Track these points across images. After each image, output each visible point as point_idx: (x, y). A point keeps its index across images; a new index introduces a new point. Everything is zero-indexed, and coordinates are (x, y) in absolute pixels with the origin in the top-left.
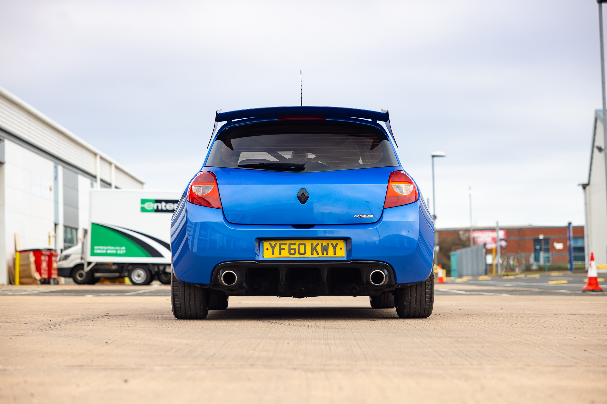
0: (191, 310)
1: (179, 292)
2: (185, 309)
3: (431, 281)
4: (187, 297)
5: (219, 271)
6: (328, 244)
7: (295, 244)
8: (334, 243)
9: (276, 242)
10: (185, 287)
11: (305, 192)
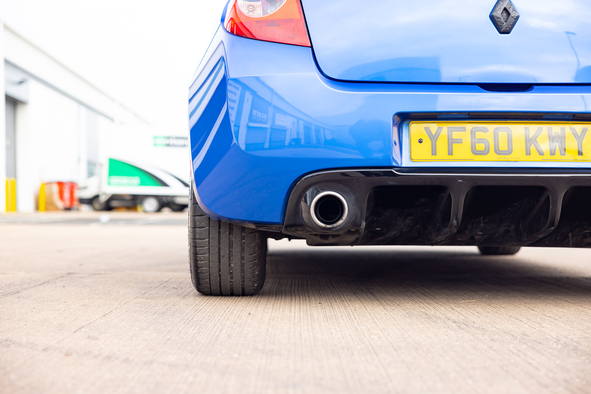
0: (231, 278)
1: (207, 240)
2: (220, 275)
4: (225, 251)
5: (303, 193)
6: (563, 130)
7: (485, 131)
8: (579, 127)
9: (441, 125)
10: (220, 228)
11: (509, 7)
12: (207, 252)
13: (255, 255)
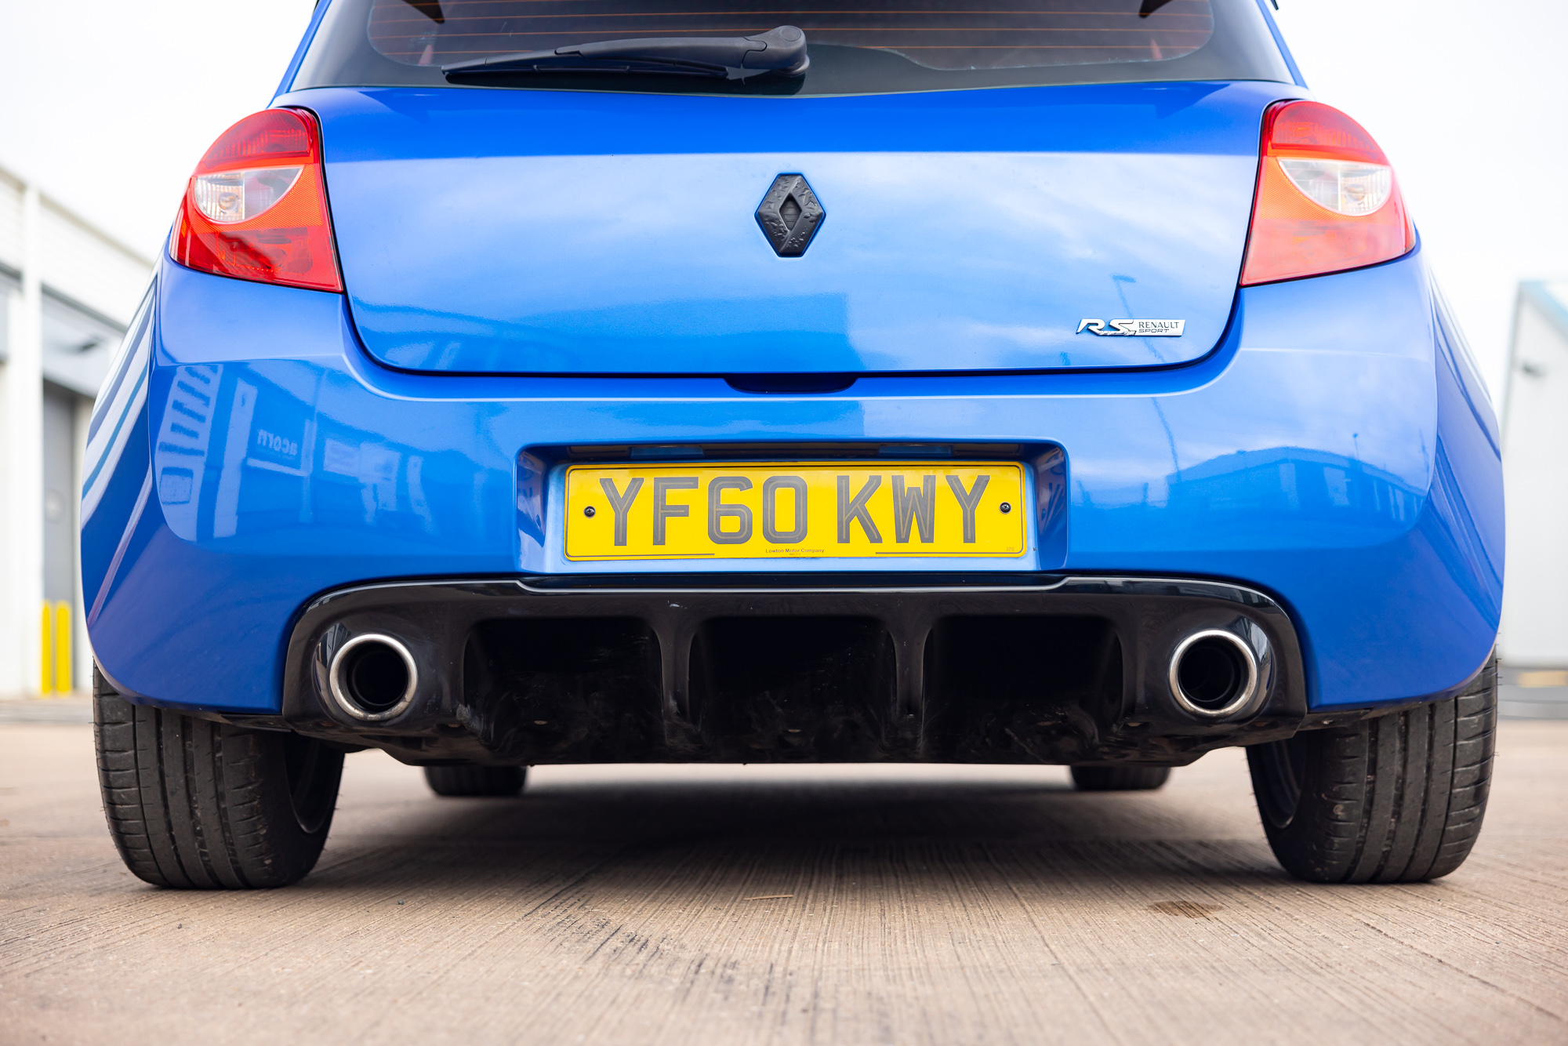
0: (202, 845)
1: (131, 752)
2: (172, 838)
3: (1484, 690)
4: (175, 780)
5: (318, 633)
6: (930, 481)
7: (744, 484)
8: (968, 475)
9: (639, 474)
10: (159, 724)
11: (800, 192)
12: (134, 781)
13: (250, 788)
